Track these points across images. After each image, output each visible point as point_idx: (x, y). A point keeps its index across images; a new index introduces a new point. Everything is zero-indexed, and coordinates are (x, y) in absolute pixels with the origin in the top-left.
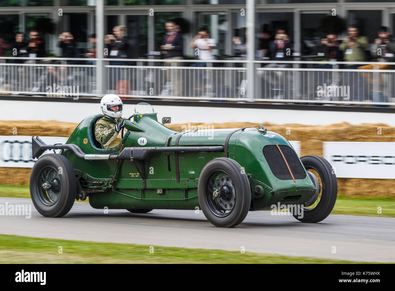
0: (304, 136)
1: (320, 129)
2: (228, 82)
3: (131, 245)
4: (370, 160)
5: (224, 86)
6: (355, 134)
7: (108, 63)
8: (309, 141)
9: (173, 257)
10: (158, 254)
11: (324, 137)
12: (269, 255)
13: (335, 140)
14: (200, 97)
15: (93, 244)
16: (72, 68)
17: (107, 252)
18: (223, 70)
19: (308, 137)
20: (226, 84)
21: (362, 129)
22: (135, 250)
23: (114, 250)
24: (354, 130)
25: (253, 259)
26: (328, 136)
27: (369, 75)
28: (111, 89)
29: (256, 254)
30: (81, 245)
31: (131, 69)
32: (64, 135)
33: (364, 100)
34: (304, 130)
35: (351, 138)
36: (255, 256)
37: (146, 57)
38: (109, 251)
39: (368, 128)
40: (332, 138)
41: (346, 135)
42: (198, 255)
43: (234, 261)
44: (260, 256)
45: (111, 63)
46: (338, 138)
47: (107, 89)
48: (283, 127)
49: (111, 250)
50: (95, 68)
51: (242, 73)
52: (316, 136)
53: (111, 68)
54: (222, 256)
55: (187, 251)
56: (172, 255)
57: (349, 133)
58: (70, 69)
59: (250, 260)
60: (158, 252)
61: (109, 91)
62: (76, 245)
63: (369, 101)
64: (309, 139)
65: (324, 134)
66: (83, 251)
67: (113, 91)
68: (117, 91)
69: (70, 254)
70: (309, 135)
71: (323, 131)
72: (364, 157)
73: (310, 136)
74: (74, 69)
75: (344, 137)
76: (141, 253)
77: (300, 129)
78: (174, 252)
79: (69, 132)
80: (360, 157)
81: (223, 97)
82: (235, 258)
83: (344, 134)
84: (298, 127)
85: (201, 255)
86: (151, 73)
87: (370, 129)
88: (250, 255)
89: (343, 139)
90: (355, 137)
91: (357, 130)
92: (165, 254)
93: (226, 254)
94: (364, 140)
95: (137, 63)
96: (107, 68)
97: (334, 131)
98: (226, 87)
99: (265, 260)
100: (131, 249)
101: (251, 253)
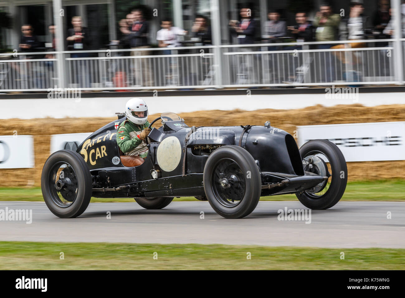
0: (276, 121)
1: (293, 113)
2: (194, 69)
3: (103, 244)
4: (347, 142)
5: (190, 74)
6: (329, 116)
7: (69, 55)
8: (281, 126)
9: (147, 254)
10: (131, 251)
11: (297, 121)
12: (247, 247)
13: (309, 124)
14: (166, 86)
15: (63, 245)
16: (32, 62)
17: (79, 252)
18: (189, 57)
19: (281, 122)
20: (192, 71)
21: (336, 111)
22: (107, 249)
23: (85, 250)
24: (328, 112)
25: (230, 252)
26: (302, 120)
27: (341, 54)
28: (73, 82)
29: (232, 247)
30: (50, 247)
31: (94, 60)
32: (27, 133)
33: (336, 81)
34: (276, 115)
35: (325, 120)
36: (232, 249)
37: (108, 48)
38: (80, 251)
39: (343, 110)
40: (306, 121)
41: (320, 118)
42: (173, 250)
43: (210, 254)
44: (236, 249)
45: (72, 55)
46: (312, 122)
47: (69, 83)
48: (254, 113)
49: (81, 250)
50: (56, 61)
51: (208, 59)
52: (289, 121)
53: (72, 61)
54: (197, 250)
55: (161, 247)
56: (145, 252)
57: (323, 115)
58: (30, 64)
59: (226, 253)
60: (131, 250)
61: (71, 84)
62: (45, 246)
63: (342, 81)
64: (282, 123)
65: (297, 118)
66: (53, 252)
67: (75, 85)
68: (79, 84)
69: (40, 256)
70: (282, 119)
71: (297, 115)
72: (340, 139)
73: (283, 121)
74: (34, 64)
75: (318, 120)
76: (114, 251)
77: (272, 114)
78: (147, 248)
79: (32, 129)
80: (336, 140)
81: (191, 85)
82: (211, 252)
83: (318, 117)
84: (270, 112)
85: (176, 250)
86: (114, 64)
87: (345, 110)
88: (226, 247)
89: (318, 122)
90: (330, 119)
91: (332, 112)
92: (139, 251)
93: (201, 248)
94: (339, 122)
95: (99, 55)
96: (68, 61)
97: (308, 114)
98: (193, 75)
99: (242, 253)
100: (104, 248)
101: (227, 246)
